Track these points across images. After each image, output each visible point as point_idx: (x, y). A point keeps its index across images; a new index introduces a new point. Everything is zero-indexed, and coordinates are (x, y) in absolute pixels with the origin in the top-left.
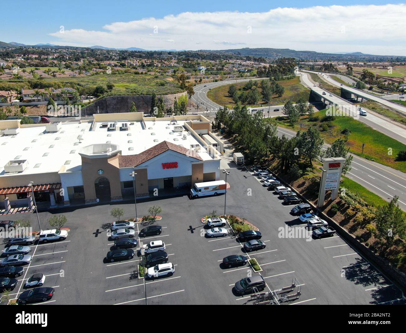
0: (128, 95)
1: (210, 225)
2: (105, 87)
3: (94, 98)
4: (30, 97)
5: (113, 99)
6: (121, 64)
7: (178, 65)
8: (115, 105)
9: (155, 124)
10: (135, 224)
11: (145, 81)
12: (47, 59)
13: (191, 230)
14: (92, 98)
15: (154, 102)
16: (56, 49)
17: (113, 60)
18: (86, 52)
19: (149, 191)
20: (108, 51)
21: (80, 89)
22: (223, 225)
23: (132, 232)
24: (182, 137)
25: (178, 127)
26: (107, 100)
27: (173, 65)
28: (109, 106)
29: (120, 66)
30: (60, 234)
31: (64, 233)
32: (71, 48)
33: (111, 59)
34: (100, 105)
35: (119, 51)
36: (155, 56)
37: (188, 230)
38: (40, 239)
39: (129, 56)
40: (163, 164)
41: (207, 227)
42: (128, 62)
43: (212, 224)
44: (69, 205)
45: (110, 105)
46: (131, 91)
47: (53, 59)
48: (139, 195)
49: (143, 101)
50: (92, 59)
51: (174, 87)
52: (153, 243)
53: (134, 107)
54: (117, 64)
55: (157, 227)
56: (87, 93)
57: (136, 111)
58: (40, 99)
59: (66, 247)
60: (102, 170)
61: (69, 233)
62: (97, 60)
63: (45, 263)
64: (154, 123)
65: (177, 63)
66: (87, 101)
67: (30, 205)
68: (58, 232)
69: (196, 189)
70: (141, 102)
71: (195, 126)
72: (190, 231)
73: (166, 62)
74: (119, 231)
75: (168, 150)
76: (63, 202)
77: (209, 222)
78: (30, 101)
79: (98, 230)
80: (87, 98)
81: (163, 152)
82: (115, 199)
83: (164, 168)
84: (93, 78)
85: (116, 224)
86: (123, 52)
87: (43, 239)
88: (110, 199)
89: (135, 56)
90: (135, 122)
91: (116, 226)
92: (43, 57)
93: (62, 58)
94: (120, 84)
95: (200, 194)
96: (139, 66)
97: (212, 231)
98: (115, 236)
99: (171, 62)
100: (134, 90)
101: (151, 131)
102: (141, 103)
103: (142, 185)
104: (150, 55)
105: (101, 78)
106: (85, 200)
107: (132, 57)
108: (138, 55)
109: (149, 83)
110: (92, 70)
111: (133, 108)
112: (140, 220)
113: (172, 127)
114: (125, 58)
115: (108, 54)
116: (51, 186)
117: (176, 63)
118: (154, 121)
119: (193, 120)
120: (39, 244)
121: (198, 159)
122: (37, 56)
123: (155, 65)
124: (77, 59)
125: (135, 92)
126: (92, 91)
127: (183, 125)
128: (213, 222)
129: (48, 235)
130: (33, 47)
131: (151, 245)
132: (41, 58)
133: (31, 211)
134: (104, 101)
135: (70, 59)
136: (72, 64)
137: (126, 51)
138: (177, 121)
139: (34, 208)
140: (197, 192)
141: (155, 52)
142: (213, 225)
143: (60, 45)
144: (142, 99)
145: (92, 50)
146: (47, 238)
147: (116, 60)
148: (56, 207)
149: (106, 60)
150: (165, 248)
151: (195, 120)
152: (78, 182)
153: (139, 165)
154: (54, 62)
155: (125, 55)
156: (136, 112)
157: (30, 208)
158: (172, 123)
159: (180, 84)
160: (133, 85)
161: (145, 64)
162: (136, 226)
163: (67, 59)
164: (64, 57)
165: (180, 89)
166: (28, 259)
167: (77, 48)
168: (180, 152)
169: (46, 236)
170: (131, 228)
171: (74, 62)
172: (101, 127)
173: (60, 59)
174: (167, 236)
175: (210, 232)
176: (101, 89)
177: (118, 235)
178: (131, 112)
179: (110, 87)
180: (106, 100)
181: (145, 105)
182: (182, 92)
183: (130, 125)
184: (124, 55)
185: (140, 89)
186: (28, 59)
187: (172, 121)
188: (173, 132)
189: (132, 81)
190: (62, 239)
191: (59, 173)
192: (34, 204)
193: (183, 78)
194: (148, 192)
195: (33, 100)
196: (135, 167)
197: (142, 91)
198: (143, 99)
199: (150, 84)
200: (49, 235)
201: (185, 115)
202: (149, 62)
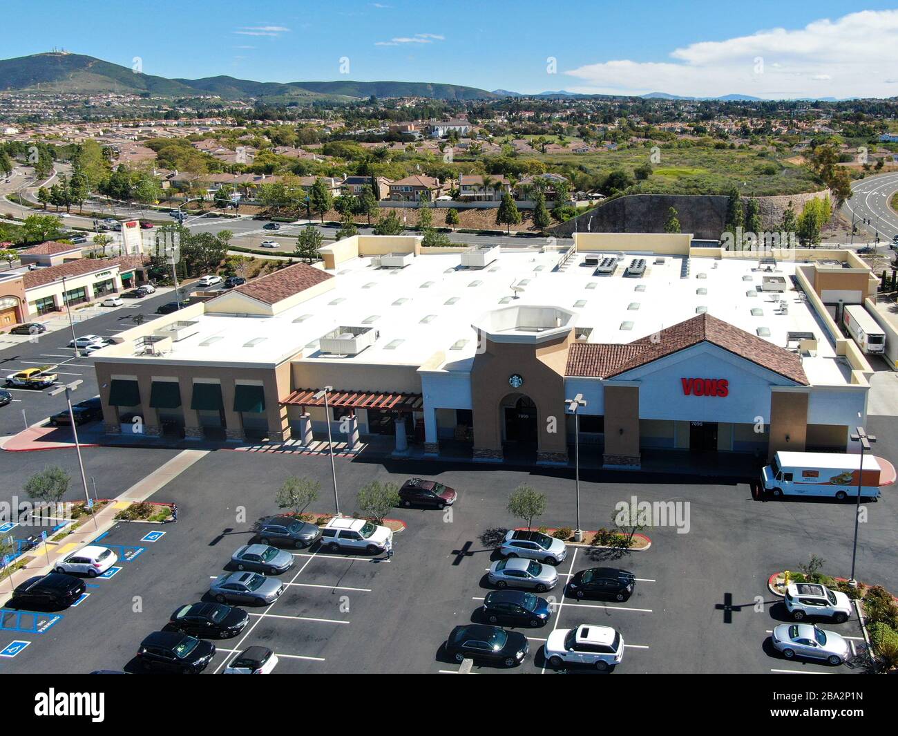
0: (677, 192)
1: (791, 609)
2: (631, 175)
3: (602, 197)
4: (472, 191)
5: (641, 200)
6: (695, 130)
7: (831, 130)
8: (644, 214)
9: (718, 266)
10: (567, 547)
11: (733, 163)
12: (549, 119)
13: (728, 608)
14: (597, 198)
15: (732, 212)
16: (572, 100)
17: (683, 120)
18: (631, 104)
19: (642, 451)
20: (677, 103)
21: (577, 178)
22: (837, 619)
23: (549, 575)
24: (777, 306)
25: (775, 278)
26: (625, 204)
27: (816, 131)
28: (630, 217)
29: (692, 134)
30: (370, 536)
31: (382, 536)
32: (603, 97)
33: (679, 118)
34: (611, 213)
35: (700, 102)
36: (779, 111)
37: (718, 607)
38: (322, 539)
39: (720, 111)
40: (684, 380)
41: (781, 611)
42: (713, 125)
43: (797, 606)
44: (436, 455)
45: (631, 214)
46: (685, 184)
47: (562, 119)
48: (612, 459)
49: (712, 209)
50: (639, 119)
51: (798, 178)
52: (585, 633)
53: (675, 222)
54: (688, 128)
55: (621, 575)
56: (590, 187)
57: (678, 230)
58: (492, 196)
59: (373, 576)
60: (519, 376)
61: (396, 537)
62: (648, 121)
63: (304, 613)
64: (716, 264)
65: (830, 126)
66: (585, 204)
67: (352, 439)
68: (368, 529)
69: (778, 469)
70: (706, 211)
71: (821, 281)
72: (722, 612)
73: (800, 124)
74: (513, 564)
75: (701, 341)
76: (423, 445)
77: (790, 598)
78: (472, 199)
79: (468, 544)
80: (587, 198)
81: (687, 347)
82: (548, 459)
83: (687, 393)
84: (618, 156)
85: (512, 538)
86: (707, 104)
87: (330, 541)
88: (535, 456)
89: (732, 113)
90: (667, 259)
91: (513, 544)
92: (543, 115)
93: (579, 117)
94: (672, 168)
95: (787, 487)
96: (736, 133)
97: (791, 636)
98: (498, 578)
99: (814, 123)
100: (695, 183)
101: (700, 284)
102: (706, 213)
103: (621, 431)
104: (768, 109)
105: (637, 155)
106: (473, 450)
107: (725, 114)
108: (741, 109)
109: (739, 167)
110: (630, 140)
111: (673, 223)
112: (586, 537)
113: (758, 279)
114: (707, 117)
115: (676, 108)
116: (405, 398)
117: (825, 125)
118: (719, 258)
119: (822, 262)
120: (319, 552)
121: (794, 380)
122: (532, 114)
123: (774, 130)
124: (608, 119)
125: (695, 186)
126: (601, 182)
127: (793, 273)
128: (802, 600)
129: (342, 532)
130: (531, 97)
131: (579, 639)
132: (538, 117)
133: (350, 455)
134: (619, 204)
135: (593, 119)
136: (594, 128)
137: (716, 102)
138: (778, 263)
139: (357, 450)
140: (779, 478)
141: (780, 102)
142: (802, 612)
143: (584, 93)
144: (709, 203)
145: (644, 101)
146: (339, 540)
147: (689, 121)
148: (405, 454)
149: (667, 120)
150: (619, 660)
151: (828, 264)
152: (461, 399)
153: (617, 374)
154: (560, 126)
155: (710, 110)
156: (678, 232)
157: (351, 447)
158: (765, 266)
159: (819, 172)
160: (699, 171)
161: (751, 128)
162: (568, 556)
163: (587, 119)
164: (582, 115)
165: (812, 184)
166: (272, 591)
167: (614, 97)
168: (739, 352)
169: (338, 533)
170: (551, 561)
171: (601, 125)
172: (582, 265)
173: (575, 119)
174: (643, 614)
175: (782, 634)
176: (620, 177)
177: (505, 576)
178: (665, 232)
179: (642, 174)
180: (623, 203)
181: (716, 219)
182: (815, 191)
183: (655, 263)
184: (708, 110)
185: (710, 180)
186: (514, 120)
187: (763, 262)
188: (759, 289)
189: (701, 163)
190: (373, 550)
191: (418, 370)
192: (361, 439)
193: (829, 157)
194: (637, 454)
195: (478, 197)
196: (606, 379)
197: (712, 184)
198: (712, 204)
199: (742, 170)
200: (346, 534)
201: (814, 247)
202: (760, 124)
